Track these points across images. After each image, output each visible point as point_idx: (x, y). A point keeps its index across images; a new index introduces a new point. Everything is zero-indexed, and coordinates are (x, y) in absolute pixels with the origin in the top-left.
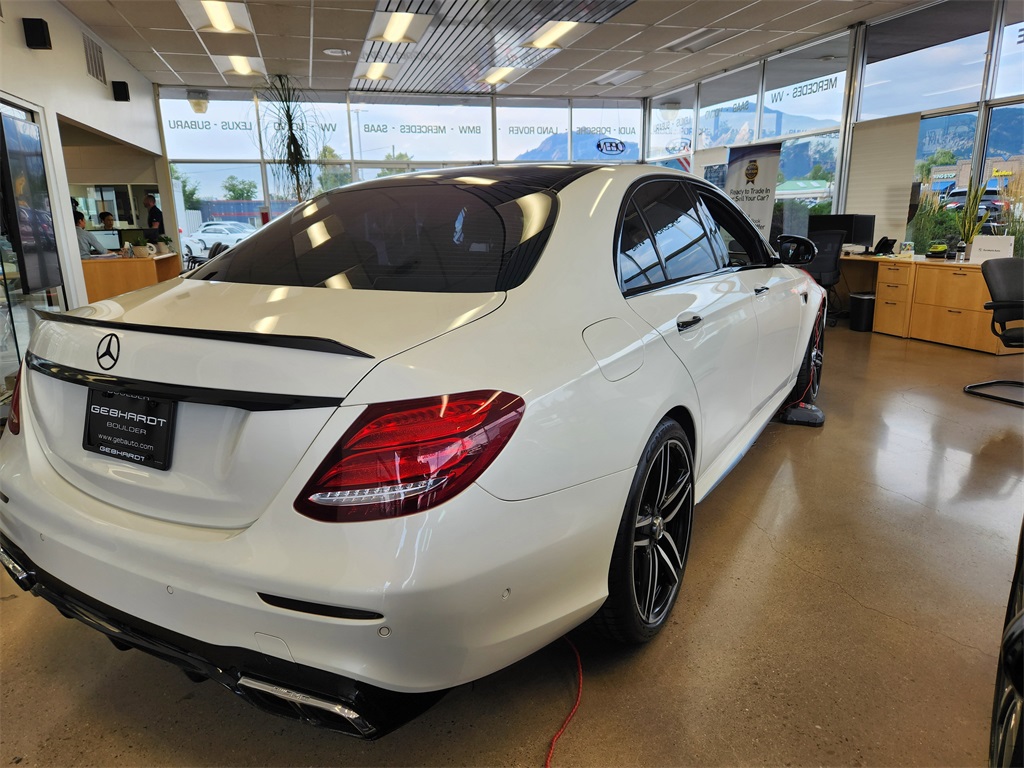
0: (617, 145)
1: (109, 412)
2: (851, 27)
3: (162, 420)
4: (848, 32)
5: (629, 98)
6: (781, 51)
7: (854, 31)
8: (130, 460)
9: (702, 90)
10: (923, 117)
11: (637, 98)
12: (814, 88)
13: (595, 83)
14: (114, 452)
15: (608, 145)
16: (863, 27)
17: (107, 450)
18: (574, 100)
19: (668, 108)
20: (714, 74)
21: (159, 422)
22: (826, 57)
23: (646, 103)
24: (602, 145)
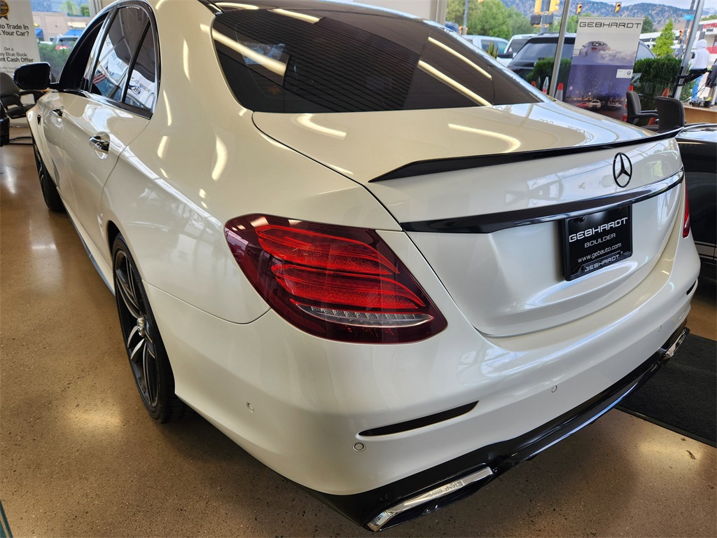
1: (584, 234)
3: (624, 219)
8: (610, 263)
14: (596, 265)
17: (591, 267)
21: (622, 221)
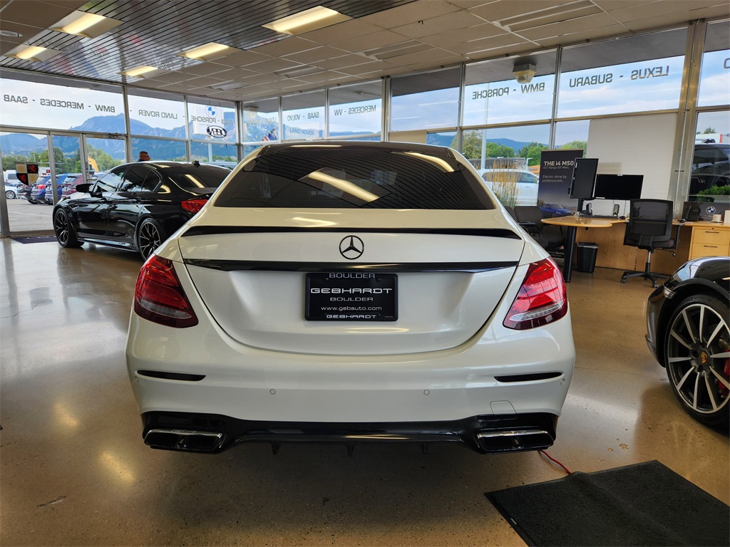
0: (221, 131)
1: (330, 291)
2: (382, 78)
3: (387, 290)
4: (381, 80)
5: (227, 100)
6: (339, 85)
7: (384, 80)
9: (282, 101)
10: (428, 133)
11: (233, 101)
12: (362, 110)
13: (210, 87)
15: (215, 130)
16: (389, 79)
17: (334, 317)
18: (188, 96)
19: (251, 110)
20: (292, 93)
22: (359, 92)
23: (238, 105)
24: (210, 130)
